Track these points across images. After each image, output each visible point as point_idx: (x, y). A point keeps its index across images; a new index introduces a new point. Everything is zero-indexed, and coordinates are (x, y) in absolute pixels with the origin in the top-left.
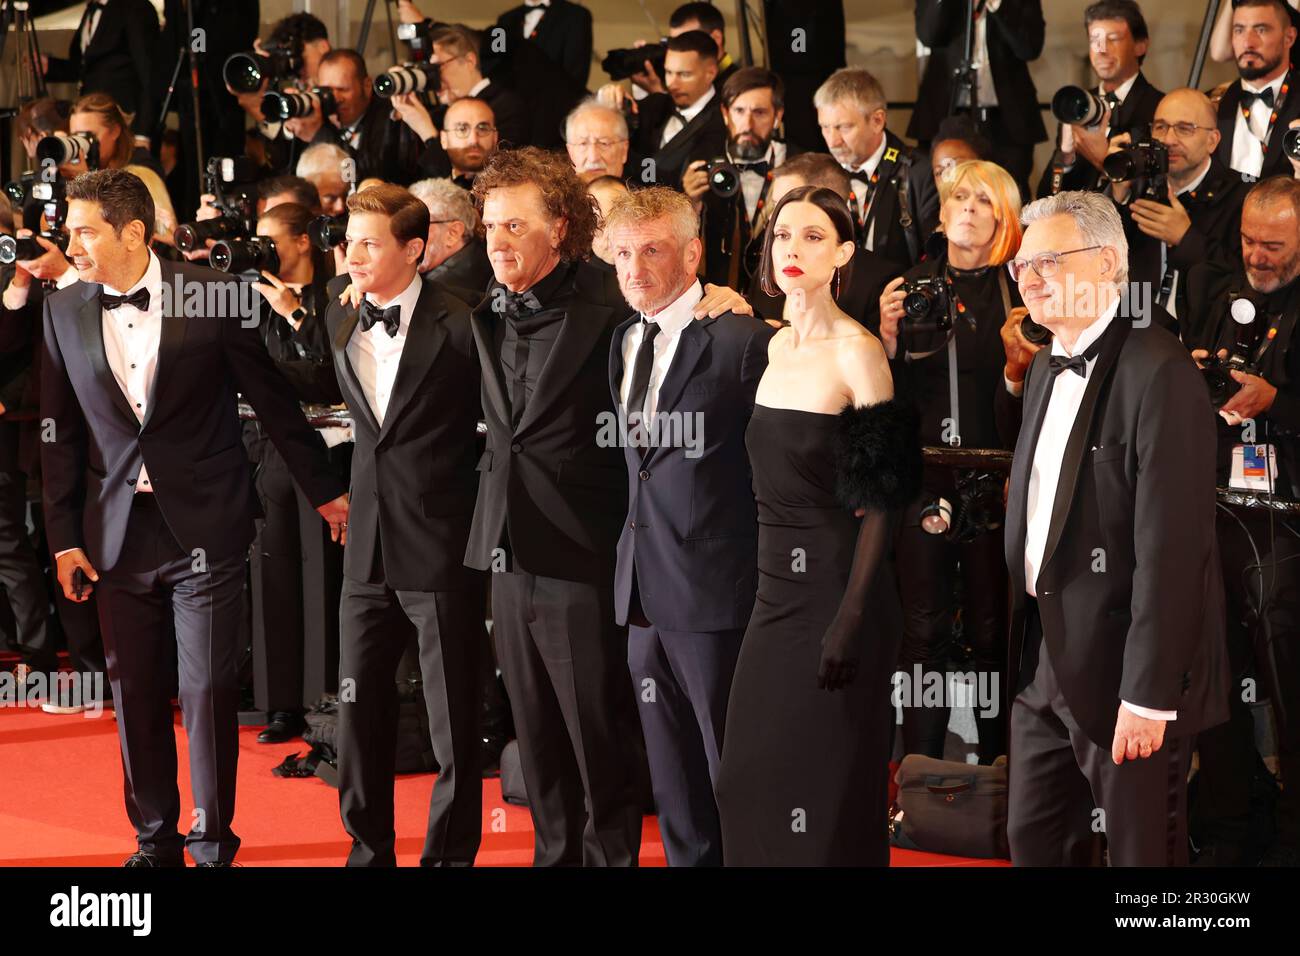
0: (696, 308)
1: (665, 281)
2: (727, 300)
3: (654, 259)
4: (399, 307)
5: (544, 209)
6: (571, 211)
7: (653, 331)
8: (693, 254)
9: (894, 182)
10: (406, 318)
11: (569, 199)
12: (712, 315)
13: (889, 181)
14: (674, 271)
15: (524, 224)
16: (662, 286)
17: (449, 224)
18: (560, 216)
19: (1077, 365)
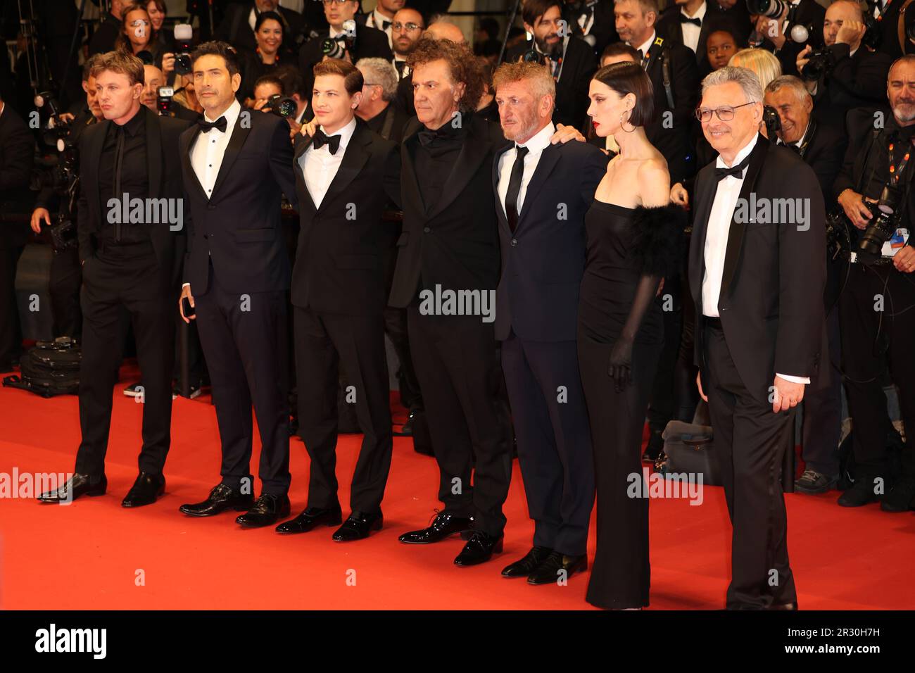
0: (552, 139)
1: (523, 121)
2: (568, 133)
3: (517, 106)
4: (340, 136)
5: (451, 76)
6: (468, 79)
7: (523, 152)
8: (547, 106)
9: (660, 58)
10: (344, 143)
11: (466, 70)
12: (564, 141)
13: (657, 58)
14: (530, 114)
15: (437, 84)
16: (521, 123)
17: (373, 86)
18: (461, 81)
19: (735, 172)
